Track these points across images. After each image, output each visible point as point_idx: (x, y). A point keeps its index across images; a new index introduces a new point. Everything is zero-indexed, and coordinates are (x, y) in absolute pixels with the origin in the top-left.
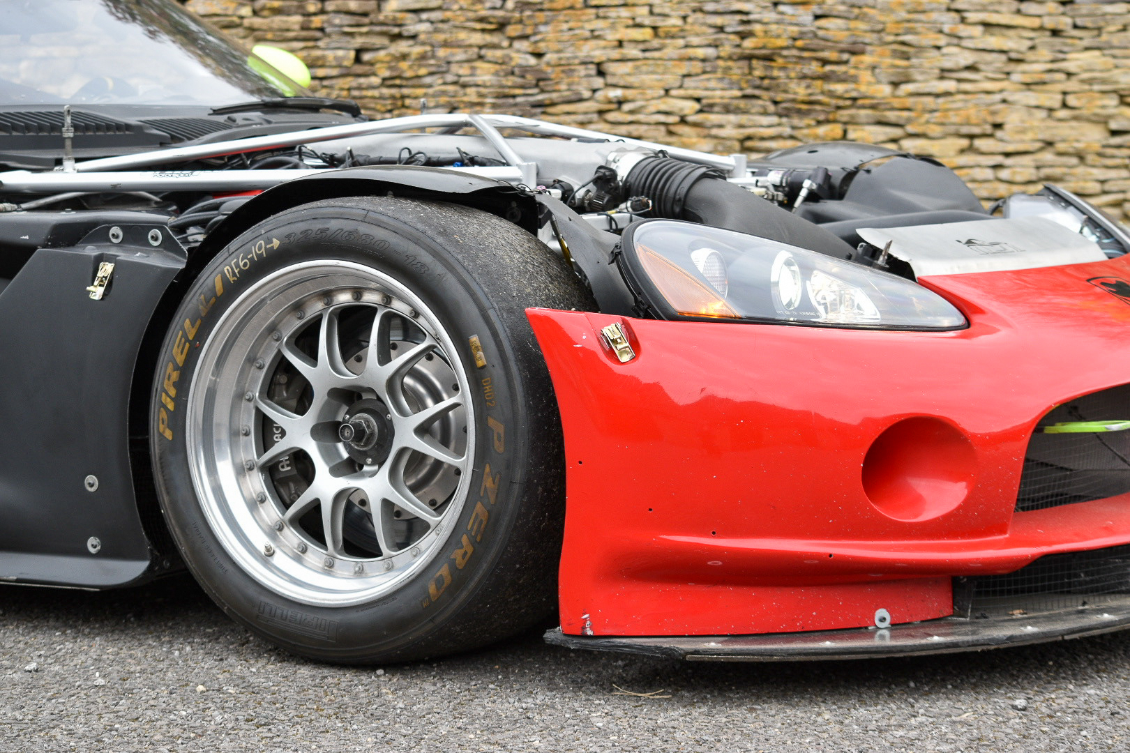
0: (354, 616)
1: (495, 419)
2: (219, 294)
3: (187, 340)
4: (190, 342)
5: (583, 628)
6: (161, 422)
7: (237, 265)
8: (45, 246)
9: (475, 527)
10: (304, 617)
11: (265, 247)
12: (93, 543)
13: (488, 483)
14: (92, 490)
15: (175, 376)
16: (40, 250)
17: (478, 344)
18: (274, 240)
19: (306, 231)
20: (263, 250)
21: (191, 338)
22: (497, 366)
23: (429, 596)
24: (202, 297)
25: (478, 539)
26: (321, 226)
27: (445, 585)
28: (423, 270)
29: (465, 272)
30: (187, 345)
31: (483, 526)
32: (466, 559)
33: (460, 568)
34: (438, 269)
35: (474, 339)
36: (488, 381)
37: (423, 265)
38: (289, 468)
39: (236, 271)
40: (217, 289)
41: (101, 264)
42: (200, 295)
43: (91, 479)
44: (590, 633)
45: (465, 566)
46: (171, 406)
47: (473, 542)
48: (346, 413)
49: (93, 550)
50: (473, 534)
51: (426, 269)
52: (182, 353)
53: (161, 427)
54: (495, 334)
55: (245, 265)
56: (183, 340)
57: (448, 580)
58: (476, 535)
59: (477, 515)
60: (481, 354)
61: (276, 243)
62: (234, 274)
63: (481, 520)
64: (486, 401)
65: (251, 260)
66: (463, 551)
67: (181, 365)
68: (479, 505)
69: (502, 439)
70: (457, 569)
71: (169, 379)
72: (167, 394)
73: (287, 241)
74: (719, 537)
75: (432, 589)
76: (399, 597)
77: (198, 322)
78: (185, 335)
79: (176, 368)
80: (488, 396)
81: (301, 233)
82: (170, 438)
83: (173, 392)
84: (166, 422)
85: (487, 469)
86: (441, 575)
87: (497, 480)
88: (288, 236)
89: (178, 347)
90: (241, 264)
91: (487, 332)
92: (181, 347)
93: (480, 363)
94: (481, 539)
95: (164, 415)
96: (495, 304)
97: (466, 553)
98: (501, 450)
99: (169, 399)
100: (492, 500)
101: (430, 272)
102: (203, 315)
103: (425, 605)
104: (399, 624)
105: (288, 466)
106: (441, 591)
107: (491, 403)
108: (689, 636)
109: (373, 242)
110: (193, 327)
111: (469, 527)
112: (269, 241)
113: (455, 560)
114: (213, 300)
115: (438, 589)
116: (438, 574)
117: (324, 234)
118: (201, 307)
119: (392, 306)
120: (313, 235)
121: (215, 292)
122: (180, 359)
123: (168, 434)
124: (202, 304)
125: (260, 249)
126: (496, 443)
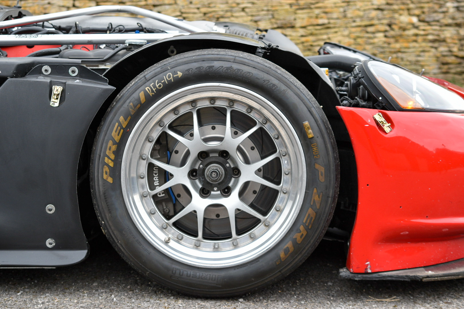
0: (232, 272)
1: (319, 164)
2: (143, 102)
3: (122, 128)
4: (123, 129)
5: (366, 269)
6: (104, 174)
7: (154, 86)
8: (12, 77)
9: (308, 221)
10: (201, 275)
11: (173, 77)
12: (50, 242)
13: (316, 198)
14: (51, 212)
15: (114, 148)
16: (9, 79)
17: (309, 126)
18: (178, 72)
19: (200, 68)
20: (172, 78)
21: (124, 127)
22: (319, 137)
23: (280, 258)
24: (131, 104)
25: (310, 227)
26: (209, 65)
27: (290, 252)
28: (274, 88)
29: (296, 88)
30: (122, 130)
31: (312, 220)
32: (303, 238)
33: (299, 242)
34: (283, 87)
35: (306, 123)
36: (315, 145)
37: (274, 85)
38: (164, 195)
39: (154, 90)
40: (141, 99)
41: (53, 87)
42: (130, 102)
43: (50, 206)
44: (369, 271)
45: (302, 242)
46: (111, 164)
47: (306, 228)
48: (201, 164)
49: (49, 246)
50: (307, 225)
51: (276, 87)
52: (118, 135)
53: (105, 176)
54: (316, 121)
55: (160, 86)
56: (119, 128)
57: (292, 250)
58: (309, 225)
59: (309, 215)
60: (310, 131)
61: (180, 74)
62: (152, 91)
63: (312, 218)
64: (314, 155)
65: (164, 83)
66: (301, 234)
67: (118, 142)
68: (310, 210)
69: (324, 175)
70: (297, 243)
71: (110, 149)
72: (109, 158)
73: (187, 73)
74: (430, 219)
75: (282, 255)
76: (261, 260)
77: (129, 118)
78: (120, 125)
79: (114, 143)
80: (315, 153)
81: (196, 69)
82: (112, 182)
83: (113, 157)
84: (108, 173)
85: (315, 190)
86: (288, 247)
87: (321, 196)
88: (188, 70)
89: (116, 131)
90: (157, 86)
91: (312, 120)
92: (118, 132)
93: (310, 136)
94: (311, 228)
95: (106, 169)
96: (314, 105)
97: (302, 235)
98: (323, 180)
99: (110, 161)
100: (318, 206)
101: (278, 88)
102: (132, 114)
103: (277, 263)
104: (260, 274)
105: (163, 193)
106: (288, 255)
107: (317, 156)
108: (409, 269)
109: (242, 73)
110: (126, 120)
111: (304, 221)
112: (175, 73)
113: (296, 239)
114: (139, 106)
115: (285, 254)
116: (286, 247)
117: (211, 69)
118: (131, 110)
119: (235, 107)
120: (204, 69)
121: (140, 101)
122: (117, 139)
123: (110, 180)
124: (131, 108)
125: (169, 77)
126: (320, 177)
